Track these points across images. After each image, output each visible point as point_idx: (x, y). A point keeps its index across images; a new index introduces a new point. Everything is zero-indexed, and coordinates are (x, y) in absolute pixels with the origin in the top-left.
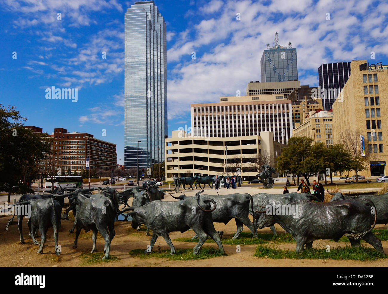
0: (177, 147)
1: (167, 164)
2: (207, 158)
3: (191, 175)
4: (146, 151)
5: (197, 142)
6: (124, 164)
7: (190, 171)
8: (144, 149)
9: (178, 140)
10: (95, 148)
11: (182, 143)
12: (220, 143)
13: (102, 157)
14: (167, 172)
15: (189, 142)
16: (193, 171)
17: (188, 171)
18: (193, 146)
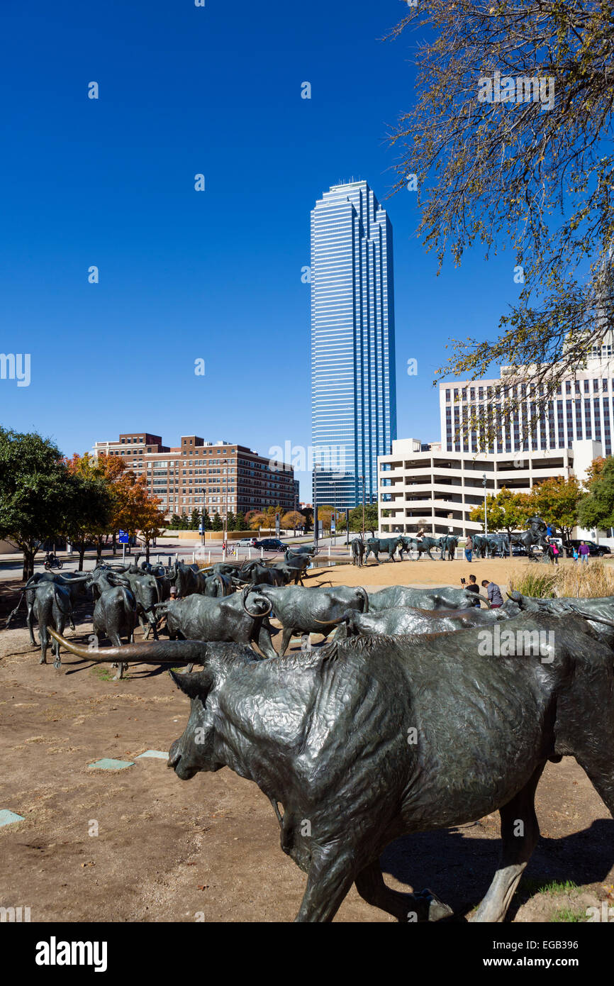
0: (401, 472)
1: (382, 505)
2: (461, 495)
3: (429, 528)
4: (354, 476)
5: (441, 463)
6: (311, 503)
7: (425, 521)
8: (351, 474)
9: (403, 459)
10: (252, 472)
11: (411, 465)
12: (487, 466)
13: (272, 490)
14: (382, 521)
15: (424, 464)
16: (433, 520)
17: (420, 521)
18: (433, 471)
